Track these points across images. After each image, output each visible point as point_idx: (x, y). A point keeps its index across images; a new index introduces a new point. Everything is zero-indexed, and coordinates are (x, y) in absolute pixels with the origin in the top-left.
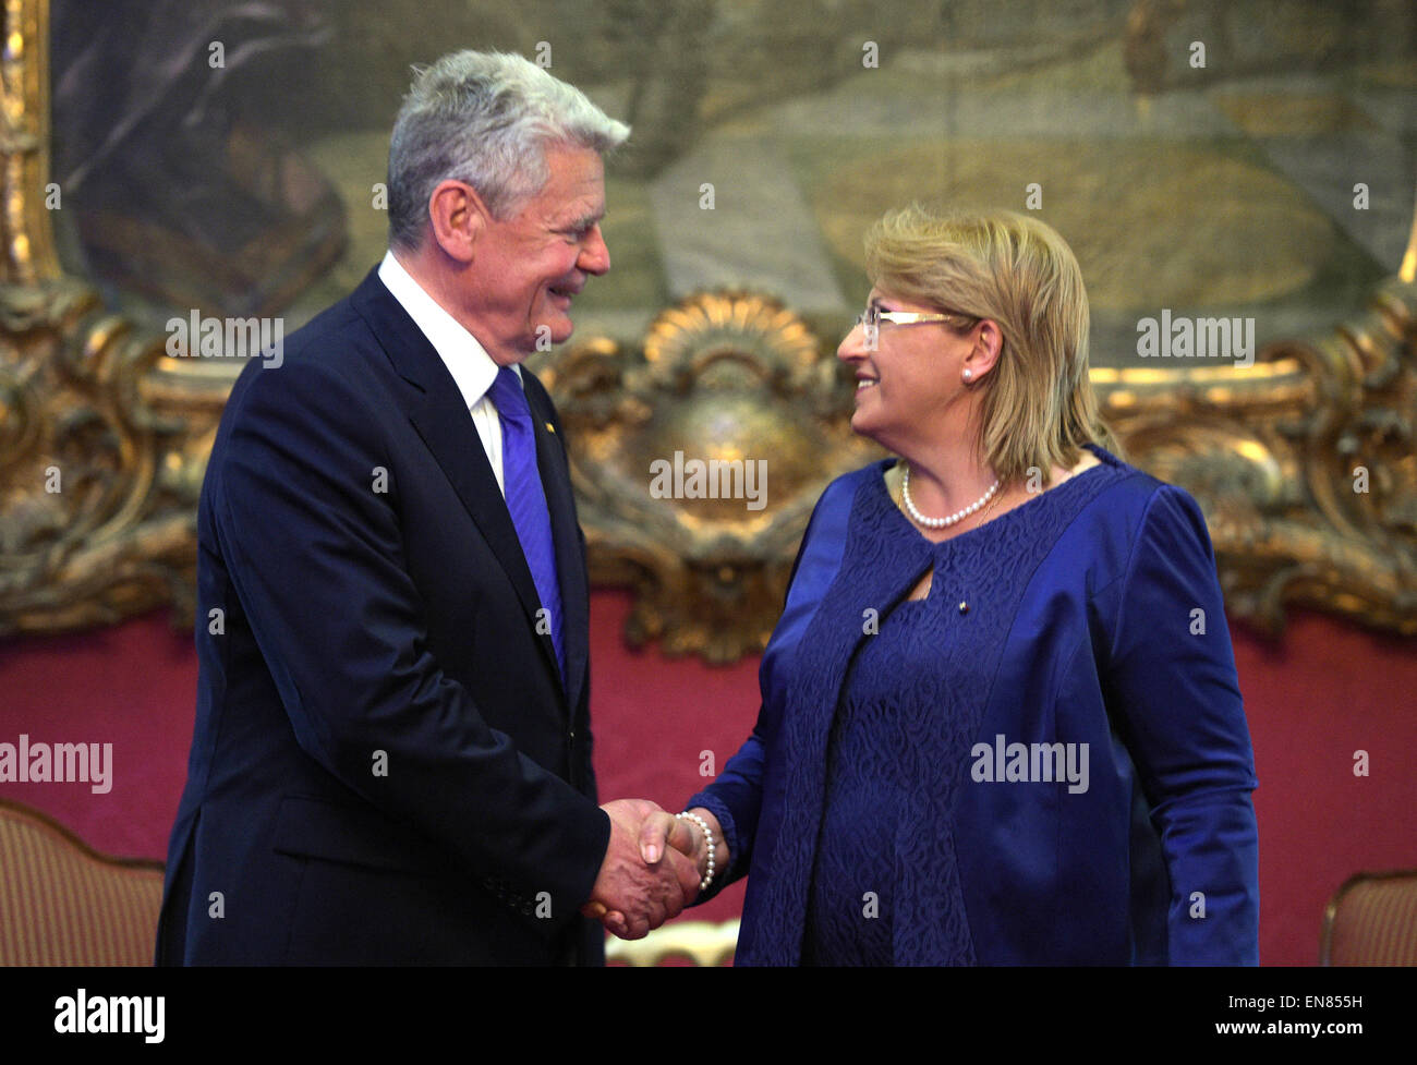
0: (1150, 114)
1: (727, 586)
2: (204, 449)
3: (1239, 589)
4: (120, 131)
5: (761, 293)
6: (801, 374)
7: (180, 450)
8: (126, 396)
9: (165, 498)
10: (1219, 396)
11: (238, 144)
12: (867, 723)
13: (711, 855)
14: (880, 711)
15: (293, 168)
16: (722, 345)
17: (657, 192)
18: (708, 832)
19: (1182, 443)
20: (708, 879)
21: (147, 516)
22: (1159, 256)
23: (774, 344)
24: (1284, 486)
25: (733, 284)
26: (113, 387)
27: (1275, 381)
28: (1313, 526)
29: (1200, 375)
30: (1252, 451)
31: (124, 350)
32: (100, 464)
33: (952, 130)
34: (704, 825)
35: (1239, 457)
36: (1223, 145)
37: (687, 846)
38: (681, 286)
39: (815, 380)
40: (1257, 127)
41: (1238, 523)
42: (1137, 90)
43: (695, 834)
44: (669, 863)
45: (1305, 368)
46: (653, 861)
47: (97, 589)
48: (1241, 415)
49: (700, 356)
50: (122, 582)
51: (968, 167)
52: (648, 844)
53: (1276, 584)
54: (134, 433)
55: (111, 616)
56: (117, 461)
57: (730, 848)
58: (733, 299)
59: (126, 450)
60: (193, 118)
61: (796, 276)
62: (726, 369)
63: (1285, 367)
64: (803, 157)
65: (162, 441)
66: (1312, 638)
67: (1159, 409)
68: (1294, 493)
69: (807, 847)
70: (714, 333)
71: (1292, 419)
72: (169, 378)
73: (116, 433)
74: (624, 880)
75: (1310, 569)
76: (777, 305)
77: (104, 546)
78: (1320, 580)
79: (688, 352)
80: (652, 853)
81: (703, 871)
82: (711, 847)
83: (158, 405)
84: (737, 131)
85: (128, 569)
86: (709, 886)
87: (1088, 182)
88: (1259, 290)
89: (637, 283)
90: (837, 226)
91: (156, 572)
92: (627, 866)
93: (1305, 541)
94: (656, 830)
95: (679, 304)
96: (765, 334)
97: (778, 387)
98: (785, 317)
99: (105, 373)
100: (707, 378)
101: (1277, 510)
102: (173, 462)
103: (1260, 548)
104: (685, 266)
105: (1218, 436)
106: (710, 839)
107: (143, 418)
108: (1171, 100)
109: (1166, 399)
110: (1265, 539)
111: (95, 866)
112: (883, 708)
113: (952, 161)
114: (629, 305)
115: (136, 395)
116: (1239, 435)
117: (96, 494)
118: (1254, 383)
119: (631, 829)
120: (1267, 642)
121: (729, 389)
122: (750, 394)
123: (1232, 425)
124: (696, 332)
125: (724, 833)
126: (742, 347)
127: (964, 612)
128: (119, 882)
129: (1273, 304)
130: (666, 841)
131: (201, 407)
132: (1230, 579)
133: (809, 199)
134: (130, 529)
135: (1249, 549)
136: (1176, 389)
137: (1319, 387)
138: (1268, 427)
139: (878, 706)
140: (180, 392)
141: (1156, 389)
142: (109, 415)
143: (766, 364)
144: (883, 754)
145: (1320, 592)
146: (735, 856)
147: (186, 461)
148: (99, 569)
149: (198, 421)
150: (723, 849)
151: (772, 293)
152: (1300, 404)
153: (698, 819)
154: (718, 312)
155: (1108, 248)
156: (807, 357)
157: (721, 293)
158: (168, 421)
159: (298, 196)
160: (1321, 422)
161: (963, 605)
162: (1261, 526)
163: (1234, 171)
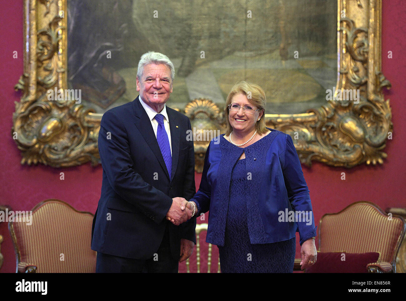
0: (284, 64)
1: (201, 157)
2: (98, 130)
3: (302, 158)
4: (81, 68)
5: (208, 99)
6: (216, 115)
7: (93, 131)
8: (82, 120)
9: (90, 140)
10: (298, 119)
11: (104, 70)
12: (237, 183)
13: (195, 210)
14: (240, 181)
15: (115, 75)
16: (201, 110)
17: (187, 79)
18: (194, 206)
19: (291, 129)
20: (193, 215)
21: (86, 144)
22: (287, 92)
23: (210, 109)
24: (311, 137)
25: (202, 98)
26: (80, 118)
27: (310, 116)
28: (318, 145)
29: (295, 115)
30: (305, 130)
31: (82, 111)
32: (77, 133)
33: (246, 67)
34: (194, 204)
35: (302, 131)
36: (299, 70)
37: (190, 208)
38: (192, 98)
39: (219, 116)
40: (306, 67)
41: (302, 145)
42: (282, 59)
43: (192, 206)
44: (186, 211)
45: (315, 114)
46: (183, 209)
47: (76, 158)
48: (303, 123)
49: (196, 112)
50: (81, 157)
51: (249, 75)
52: (182, 206)
53: (310, 157)
54: (84, 127)
55: (79, 164)
56: (80, 133)
57: (198, 209)
58: (202, 101)
59: (82, 131)
60: (96, 65)
61: (215, 96)
62: (201, 114)
63: (311, 114)
64: (216, 72)
65: (89, 129)
66: (317, 167)
67: (287, 122)
68: (313, 139)
69: (226, 209)
70: (198, 107)
71: (313, 124)
72: (90, 116)
73: (80, 127)
74: (176, 213)
75: (317, 154)
76: (211, 102)
77: (77, 150)
78: (318, 156)
79: (194, 111)
80: (183, 208)
81: (193, 213)
82: (195, 209)
83: (88, 122)
84: (203, 67)
85: (82, 154)
86: (193, 216)
87: (273, 77)
88: (306, 98)
89: (183, 97)
90: (223, 86)
91: (88, 155)
92: (176, 210)
93: (315, 148)
94: (184, 203)
95: (192, 102)
96: (209, 107)
97: (211, 118)
98: (212, 104)
99: (78, 116)
100: (197, 116)
101: (310, 142)
102: (91, 133)
103: (307, 150)
104: (193, 94)
105: (298, 128)
106: (195, 207)
107: (85, 124)
108: (289, 61)
109: (288, 120)
110: (308, 148)
111: (76, 213)
112: (240, 180)
113: (246, 73)
114: (182, 102)
115: (84, 120)
116: (303, 128)
117: (76, 139)
118: (305, 117)
119: (179, 203)
120: (308, 168)
121: (202, 118)
122: (206, 119)
123: (301, 125)
124: (195, 107)
125: (197, 206)
126: (204, 110)
127: (255, 160)
128: (81, 216)
129: (309, 101)
130: (186, 206)
131: (97, 122)
132: (301, 156)
133: (217, 81)
134: (83, 146)
135: (305, 150)
136: (290, 118)
137: (318, 118)
138: (308, 126)
139: (239, 180)
140: (93, 119)
141: (286, 118)
142: (79, 124)
143: (209, 113)
144: (241, 189)
145: (318, 158)
146: (199, 211)
147: (94, 133)
148: (77, 154)
149: (96, 125)
150: (197, 209)
151: (210, 99)
152: (314, 121)
153: (193, 203)
154: (199, 103)
155: (277, 90)
156: (217, 112)
157: (200, 99)
158: (90, 125)
159: (116, 80)
160: (318, 125)
161: (255, 159)
162: (307, 145)
163: (301, 75)
